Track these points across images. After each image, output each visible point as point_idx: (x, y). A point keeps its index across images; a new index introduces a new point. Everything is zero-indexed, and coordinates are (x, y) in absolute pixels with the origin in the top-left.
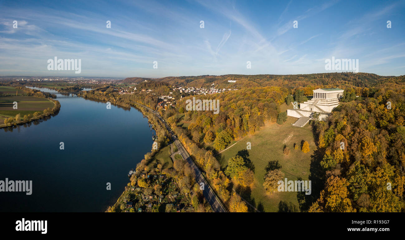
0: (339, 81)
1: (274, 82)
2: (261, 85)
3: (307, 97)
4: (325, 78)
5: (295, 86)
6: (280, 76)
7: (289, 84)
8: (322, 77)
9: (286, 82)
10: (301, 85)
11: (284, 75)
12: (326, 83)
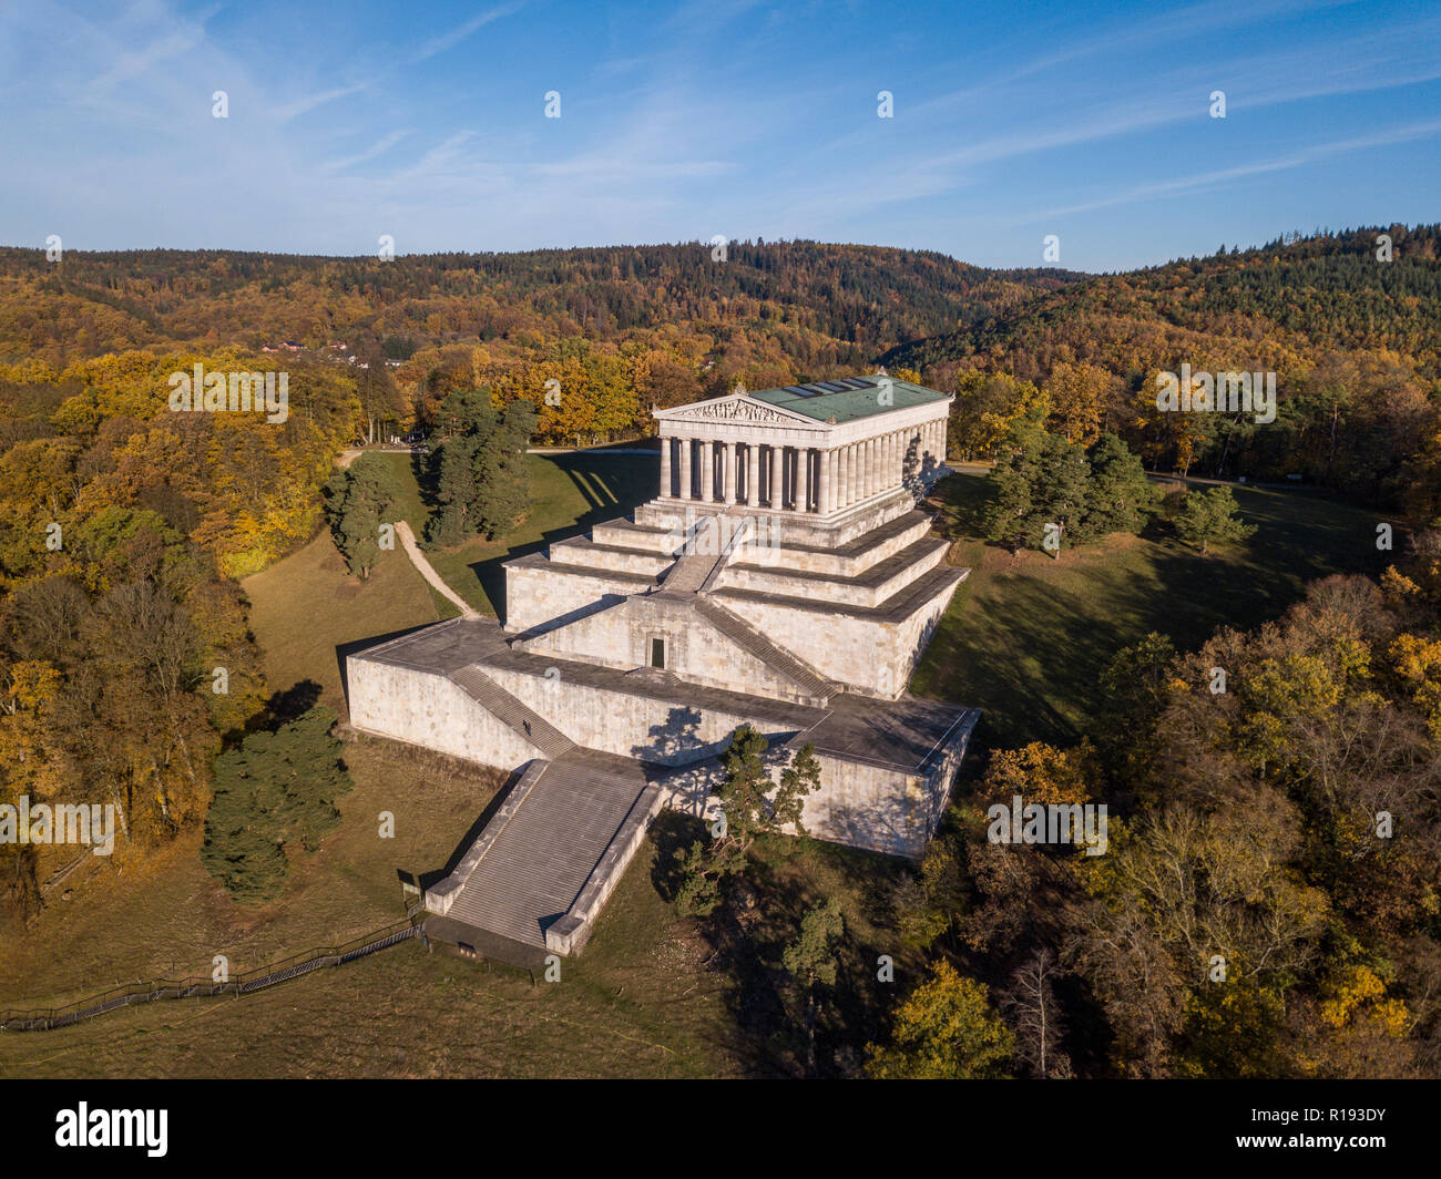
0: (725, 301)
1: (260, 300)
2: (153, 325)
3: (562, 462)
4: (624, 276)
5: (423, 329)
6: (311, 263)
7: (375, 317)
8: (605, 274)
9: (357, 306)
10: (466, 322)
11: (337, 259)
12: (636, 316)
